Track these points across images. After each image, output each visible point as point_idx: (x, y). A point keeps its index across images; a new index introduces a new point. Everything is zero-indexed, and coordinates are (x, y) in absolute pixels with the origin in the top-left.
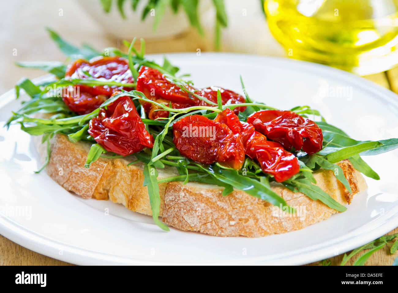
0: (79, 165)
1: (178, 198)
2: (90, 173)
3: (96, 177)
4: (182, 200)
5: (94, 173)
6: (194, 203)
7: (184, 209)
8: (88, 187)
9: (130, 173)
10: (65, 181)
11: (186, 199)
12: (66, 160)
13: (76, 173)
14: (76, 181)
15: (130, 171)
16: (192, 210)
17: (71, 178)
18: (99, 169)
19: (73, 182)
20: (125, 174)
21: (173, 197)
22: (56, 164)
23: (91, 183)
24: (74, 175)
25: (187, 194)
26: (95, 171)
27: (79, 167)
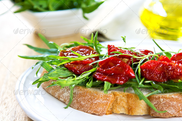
0: (96, 99)
1: (160, 102)
2: (104, 102)
3: (107, 103)
4: (163, 103)
5: (106, 101)
6: (170, 102)
7: (165, 107)
8: (103, 109)
9: (126, 96)
10: (88, 109)
11: (165, 102)
12: (87, 98)
13: (95, 104)
14: (96, 108)
15: (126, 95)
16: (170, 106)
17: (92, 106)
18: (108, 98)
19: (94, 109)
20: (123, 98)
21: (156, 102)
22: (81, 102)
23: (105, 106)
24: (94, 105)
25: (165, 99)
26: (106, 100)
27: (96, 100)
